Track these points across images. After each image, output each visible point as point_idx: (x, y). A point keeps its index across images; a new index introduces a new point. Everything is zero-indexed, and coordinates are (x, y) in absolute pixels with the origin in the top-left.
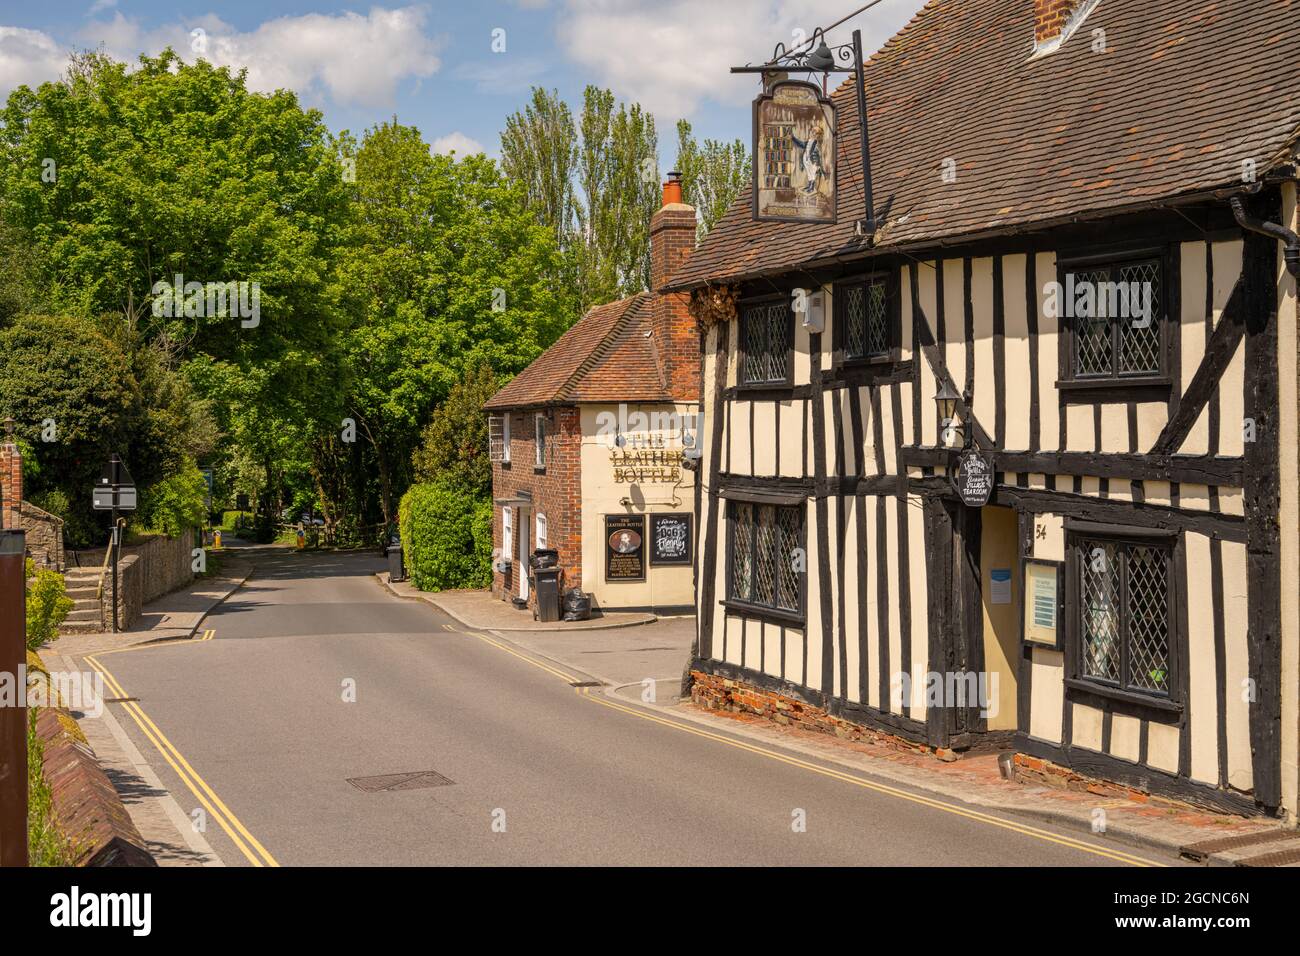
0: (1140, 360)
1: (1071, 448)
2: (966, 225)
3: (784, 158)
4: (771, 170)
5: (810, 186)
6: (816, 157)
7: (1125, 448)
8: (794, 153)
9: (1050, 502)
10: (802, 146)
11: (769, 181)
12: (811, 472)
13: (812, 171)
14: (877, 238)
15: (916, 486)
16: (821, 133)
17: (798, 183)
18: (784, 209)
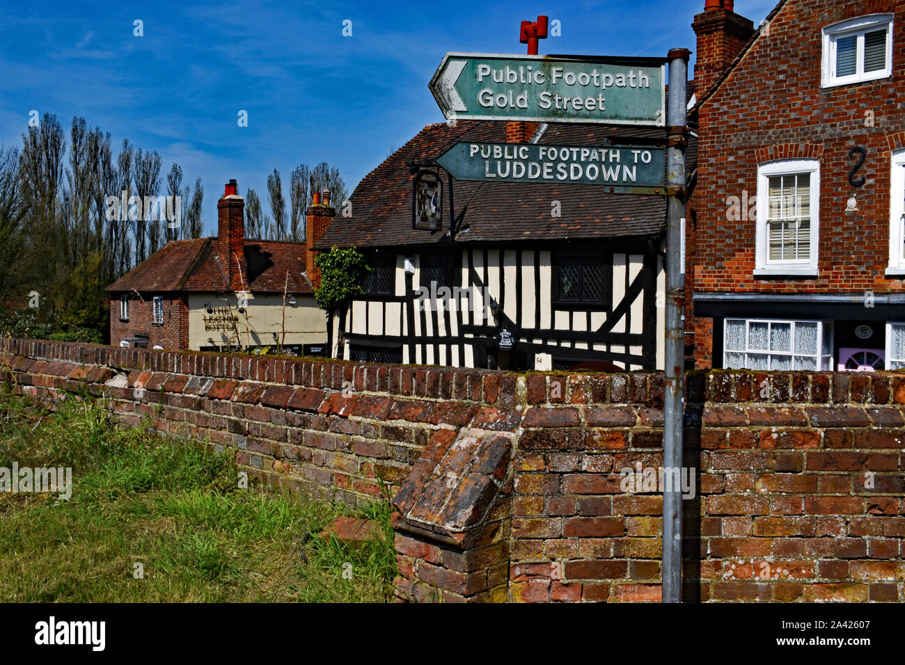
0: (593, 296)
1: (557, 328)
2: (509, 237)
3: (424, 204)
4: (420, 208)
5: (433, 215)
6: (435, 204)
7: (584, 329)
8: (427, 201)
9: (544, 349)
10: (430, 198)
11: (419, 213)
12: (406, 333)
13: (434, 208)
14: (456, 238)
15: (469, 341)
16: (437, 193)
17: (429, 214)
18: (424, 224)
